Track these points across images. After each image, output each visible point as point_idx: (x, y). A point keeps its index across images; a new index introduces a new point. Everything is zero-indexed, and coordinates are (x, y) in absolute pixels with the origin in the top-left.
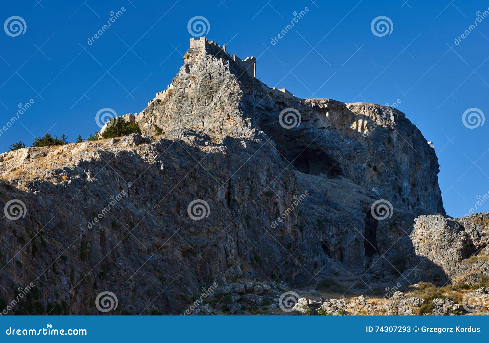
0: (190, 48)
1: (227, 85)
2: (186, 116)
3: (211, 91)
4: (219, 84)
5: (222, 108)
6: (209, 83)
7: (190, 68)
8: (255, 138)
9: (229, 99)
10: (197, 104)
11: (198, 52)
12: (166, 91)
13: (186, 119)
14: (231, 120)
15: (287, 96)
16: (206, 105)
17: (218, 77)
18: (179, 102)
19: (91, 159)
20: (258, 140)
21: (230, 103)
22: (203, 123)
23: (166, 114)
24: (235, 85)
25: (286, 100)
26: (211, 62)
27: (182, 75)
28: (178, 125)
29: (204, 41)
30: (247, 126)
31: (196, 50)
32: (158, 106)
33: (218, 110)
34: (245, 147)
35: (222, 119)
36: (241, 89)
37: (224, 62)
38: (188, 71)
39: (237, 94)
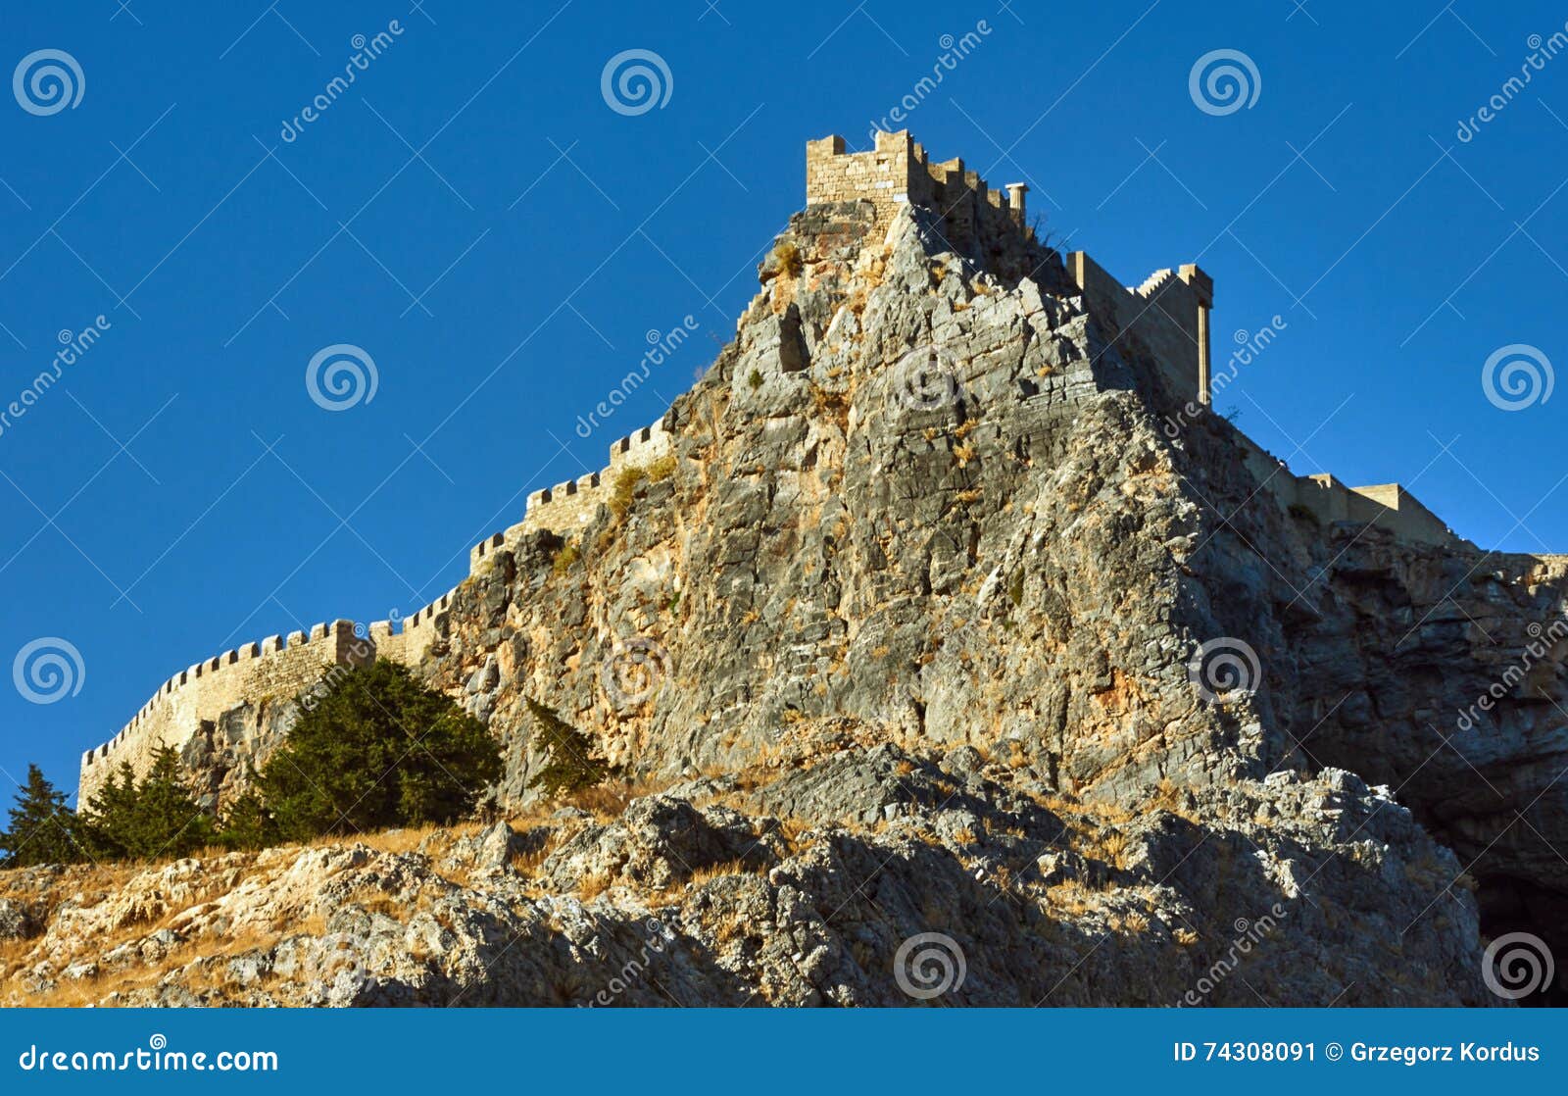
0: (810, 201)
1: (1086, 459)
2: (787, 661)
3: (963, 495)
4: (1019, 453)
5: (1055, 618)
6: (950, 444)
7: (810, 340)
8: (1346, 830)
9: (1105, 554)
10: (865, 580)
11: (865, 231)
12: (595, 482)
13: (794, 679)
14: (1124, 702)
15: (1408, 535)
16: (928, 591)
17: (1012, 402)
18: (733, 564)
19: (421, 970)
20: (1364, 848)
21: (1113, 585)
22: (921, 711)
23: (601, 636)
24: (1147, 462)
25: (1404, 557)
26: (961, 301)
27: (757, 380)
28: (728, 718)
29: (903, 158)
30: (1231, 739)
31: (846, 219)
32: (540, 580)
33: (1032, 629)
34: (1292, 894)
35: (1056, 691)
36: (1185, 491)
37: (1049, 308)
38: (795, 356)
39: (1161, 525)
